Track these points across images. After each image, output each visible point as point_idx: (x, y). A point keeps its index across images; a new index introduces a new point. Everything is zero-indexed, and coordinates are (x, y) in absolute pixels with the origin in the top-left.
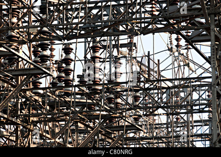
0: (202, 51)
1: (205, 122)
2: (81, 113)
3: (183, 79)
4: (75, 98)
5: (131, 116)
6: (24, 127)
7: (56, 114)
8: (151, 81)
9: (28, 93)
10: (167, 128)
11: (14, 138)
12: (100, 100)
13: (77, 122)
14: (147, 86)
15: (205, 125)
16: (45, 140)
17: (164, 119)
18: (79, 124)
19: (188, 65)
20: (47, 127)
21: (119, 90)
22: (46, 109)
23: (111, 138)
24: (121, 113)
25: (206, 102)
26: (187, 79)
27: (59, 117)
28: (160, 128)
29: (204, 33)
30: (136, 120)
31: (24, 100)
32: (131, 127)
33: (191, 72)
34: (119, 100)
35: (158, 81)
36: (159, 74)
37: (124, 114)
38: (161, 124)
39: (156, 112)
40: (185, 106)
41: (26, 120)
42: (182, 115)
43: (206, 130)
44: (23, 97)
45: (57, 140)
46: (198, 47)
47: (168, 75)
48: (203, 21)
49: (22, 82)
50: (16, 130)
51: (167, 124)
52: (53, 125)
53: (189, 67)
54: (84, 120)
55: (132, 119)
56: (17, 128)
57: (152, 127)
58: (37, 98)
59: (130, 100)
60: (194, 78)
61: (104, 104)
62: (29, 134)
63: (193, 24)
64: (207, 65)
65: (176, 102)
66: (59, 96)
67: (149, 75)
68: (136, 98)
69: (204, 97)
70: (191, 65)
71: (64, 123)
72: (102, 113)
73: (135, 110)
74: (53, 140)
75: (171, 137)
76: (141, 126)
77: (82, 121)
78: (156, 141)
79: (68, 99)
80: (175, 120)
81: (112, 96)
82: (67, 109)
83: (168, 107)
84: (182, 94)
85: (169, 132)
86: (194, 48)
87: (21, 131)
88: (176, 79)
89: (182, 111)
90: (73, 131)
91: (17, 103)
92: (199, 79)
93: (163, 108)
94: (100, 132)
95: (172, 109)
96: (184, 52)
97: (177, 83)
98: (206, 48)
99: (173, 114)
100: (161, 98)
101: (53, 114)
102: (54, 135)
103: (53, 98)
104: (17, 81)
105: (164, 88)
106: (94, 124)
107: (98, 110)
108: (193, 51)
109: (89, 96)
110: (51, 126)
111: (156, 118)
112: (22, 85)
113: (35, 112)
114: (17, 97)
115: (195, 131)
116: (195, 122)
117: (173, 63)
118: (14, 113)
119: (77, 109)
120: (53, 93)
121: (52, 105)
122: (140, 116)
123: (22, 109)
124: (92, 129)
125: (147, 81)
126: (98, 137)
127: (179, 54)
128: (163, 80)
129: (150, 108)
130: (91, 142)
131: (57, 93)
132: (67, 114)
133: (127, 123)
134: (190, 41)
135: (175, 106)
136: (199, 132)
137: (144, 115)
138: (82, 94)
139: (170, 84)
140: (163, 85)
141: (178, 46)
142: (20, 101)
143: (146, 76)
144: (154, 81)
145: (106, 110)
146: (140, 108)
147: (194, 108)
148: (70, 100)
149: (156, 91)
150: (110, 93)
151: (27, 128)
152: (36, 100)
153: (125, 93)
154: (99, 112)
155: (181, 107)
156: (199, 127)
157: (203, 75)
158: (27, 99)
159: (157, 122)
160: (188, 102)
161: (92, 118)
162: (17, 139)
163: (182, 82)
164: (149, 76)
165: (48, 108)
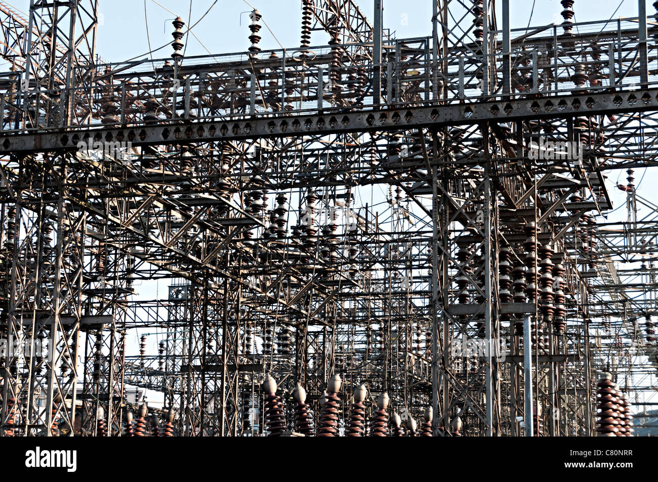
0: (424, 204)
1: (425, 279)
2: (294, 265)
3: (402, 233)
4: (288, 250)
5: (346, 271)
6: (233, 279)
7: (268, 266)
8: (369, 234)
9: (238, 243)
10: (385, 283)
11: (222, 292)
12: (315, 254)
13: (289, 276)
14: (364, 239)
15: (425, 282)
16: (255, 294)
17: (381, 274)
18: (292, 278)
19: (408, 218)
20: (258, 280)
21: (334, 243)
22: (257, 261)
23: (325, 294)
24: (337, 267)
25: (425, 257)
26: (406, 233)
27: (270, 270)
28: (377, 283)
29: (426, 185)
30: (352, 275)
31: (234, 251)
32: (347, 282)
33: (411, 225)
34: (334, 254)
35: (376, 234)
36: (377, 227)
37: (339, 268)
38: (378, 280)
39: (373, 267)
40: (404, 261)
41: (235, 272)
42: (401, 271)
43: (425, 286)
44: (233, 248)
45: (268, 294)
46: (419, 199)
47: (387, 228)
48: (425, 172)
49: (232, 232)
50: (225, 283)
51: (385, 279)
52: (264, 278)
53: (409, 220)
54: (297, 273)
55: (347, 273)
56: (226, 280)
57: (369, 282)
58: (247, 249)
59: (346, 254)
60: (413, 233)
61: (319, 257)
62: (238, 287)
63: (414, 175)
64: (428, 219)
65: (395, 257)
66: (270, 248)
67: (367, 227)
68: (352, 252)
69: (424, 252)
70: (411, 218)
71: (275, 276)
72: (316, 266)
73: (351, 264)
74: (264, 294)
75: (388, 294)
76: (357, 281)
77: (295, 274)
78: (373, 297)
79: (280, 251)
80: (393, 275)
81: (327, 249)
82: (279, 262)
83: (386, 262)
84: (401, 249)
85: (386, 289)
86: (414, 200)
87: (231, 284)
88: (395, 233)
89: (401, 266)
90: (285, 285)
91: (226, 254)
92: (419, 233)
93: (381, 262)
94: (314, 287)
95: (390, 264)
96: (404, 204)
97: (396, 237)
98: (427, 201)
99: (390, 270)
100: (379, 252)
101: (264, 267)
102: (265, 289)
103: (265, 249)
104: (227, 231)
105: (382, 242)
106: (307, 278)
107: (312, 264)
108: (414, 203)
109: (302, 248)
110: (262, 279)
111: (372, 273)
112: (232, 235)
113: (245, 264)
114: (227, 248)
115: (413, 288)
116: (415, 278)
117: (392, 216)
118: (223, 264)
119: (290, 262)
120: (265, 244)
121: (264, 257)
122: (356, 271)
123: (232, 260)
124: (305, 283)
125: (365, 234)
126: (312, 292)
127: (399, 206)
128: (382, 234)
129: (367, 262)
130: (303, 297)
131: (269, 244)
132: (279, 267)
133: (342, 278)
134: (411, 193)
135: (393, 262)
136: (418, 289)
137: (361, 270)
138: (296, 246)
139: (388, 238)
140: (381, 238)
141: (398, 198)
142: (230, 252)
143: (364, 229)
144: (372, 234)
145: (320, 264)
146: (356, 262)
147: (414, 263)
148: (282, 252)
149: (374, 245)
150: (325, 246)
151: (236, 281)
152: (247, 252)
153: (341, 246)
154: (313, 266)
155: (400, 262)
156: (418, 284)
157: (424, 230)
158: (237, 250)
159: (374, 277)
160: (407, 257)
161: (306, 272)
162: (226, 292)
163: (401, 236)
164: (367, 229)
165: (259, 260)
